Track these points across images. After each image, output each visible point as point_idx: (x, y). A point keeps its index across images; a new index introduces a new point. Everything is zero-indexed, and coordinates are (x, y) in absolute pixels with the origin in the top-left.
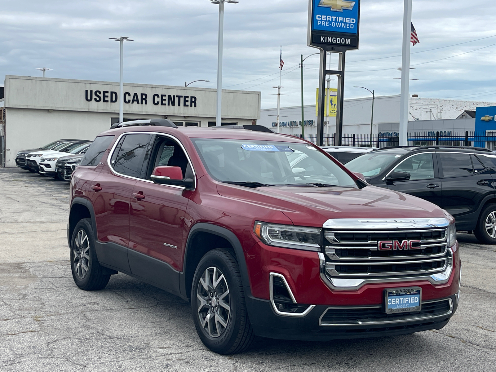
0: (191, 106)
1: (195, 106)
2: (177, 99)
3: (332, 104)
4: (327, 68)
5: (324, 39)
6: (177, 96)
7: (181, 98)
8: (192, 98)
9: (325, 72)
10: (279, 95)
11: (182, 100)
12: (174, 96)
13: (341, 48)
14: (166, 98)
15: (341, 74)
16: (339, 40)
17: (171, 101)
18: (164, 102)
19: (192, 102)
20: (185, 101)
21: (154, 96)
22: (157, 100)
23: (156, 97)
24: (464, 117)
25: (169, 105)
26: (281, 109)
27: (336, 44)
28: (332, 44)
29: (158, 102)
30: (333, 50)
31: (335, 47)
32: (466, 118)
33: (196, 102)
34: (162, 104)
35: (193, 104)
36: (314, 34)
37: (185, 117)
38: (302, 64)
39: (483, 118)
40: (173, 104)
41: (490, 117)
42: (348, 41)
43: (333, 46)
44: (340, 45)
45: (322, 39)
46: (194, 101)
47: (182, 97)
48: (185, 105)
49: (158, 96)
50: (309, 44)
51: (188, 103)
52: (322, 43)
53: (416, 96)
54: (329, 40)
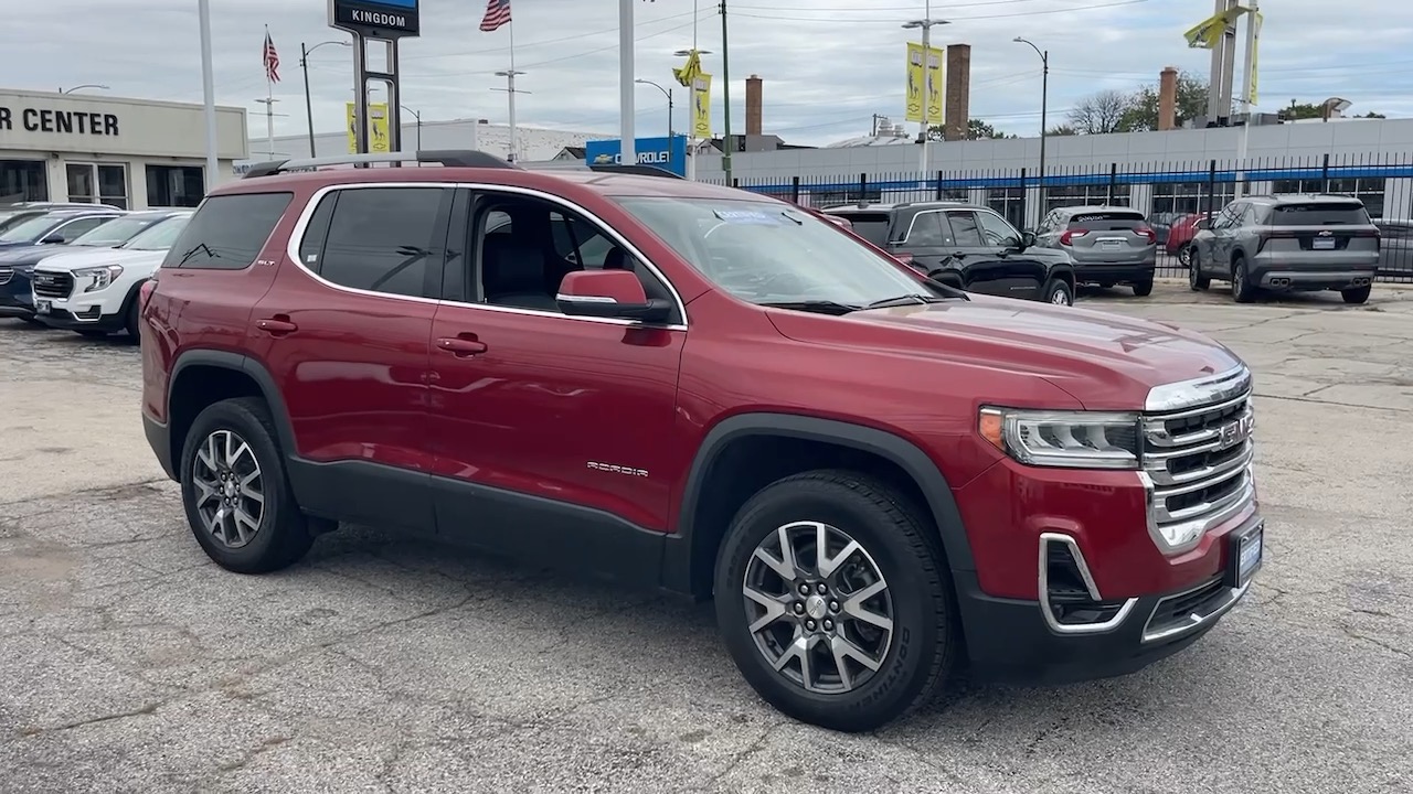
0: (107, 133)
1: (116, 133)
2: (75, 120)
3: (376, 133)
4: (370, 68)
5: (359, 15)
6: (75, 114)
7: (85, 118)
8: (107, 117)
9: (366, 75)
10: (270, 114)
11: (87, 121)
12: (69, 114)
13: (391, 33)
14: (53, 117)
15: (392, 79)
16: (386, 20)
17: (64, 122)
18: (48, 125)
19: (108, 125)
20: (93, 124)
21: (26, 112)
22: (33, 120)
23: (30, 114)
24: (565, 157)
25: (59, 130)
26: (276, 140)
27: (380, 26)
28: (372, 25)
29: (36, 126)
30: (375, 35)
31: (378, 31)
32: (568, 159)
33: (118, 126)
34: (44, 128)
35: (112, 130)
36: (341, 5)
37: (95, 154)
38: (304, 60)
39: (598, 159)
40: (69, 129)
41: (609, 158)
42: (401, 22)
43: (375, 29)
44: (388, 27)
45: (355, 15)
46: (111, 123)
47: (86, 115)
48: (93, 131)
49: (35, 113)
50: (333, 24)
51: (102, 128)
52: (356, 22)
53: (485, 122)
54: (368, 17)
